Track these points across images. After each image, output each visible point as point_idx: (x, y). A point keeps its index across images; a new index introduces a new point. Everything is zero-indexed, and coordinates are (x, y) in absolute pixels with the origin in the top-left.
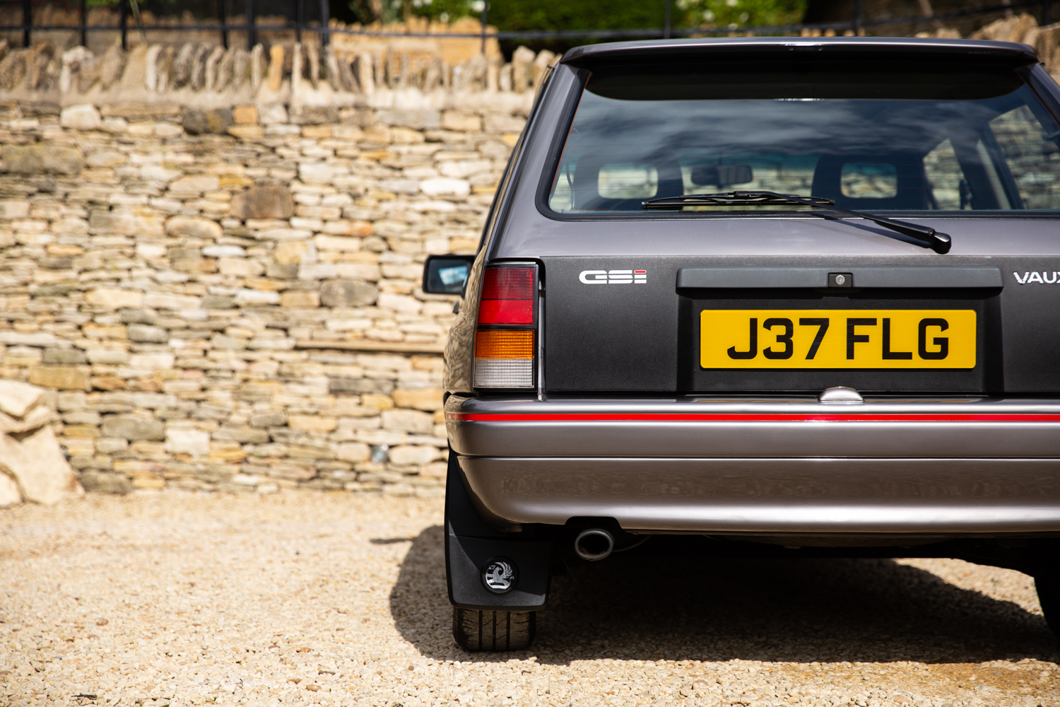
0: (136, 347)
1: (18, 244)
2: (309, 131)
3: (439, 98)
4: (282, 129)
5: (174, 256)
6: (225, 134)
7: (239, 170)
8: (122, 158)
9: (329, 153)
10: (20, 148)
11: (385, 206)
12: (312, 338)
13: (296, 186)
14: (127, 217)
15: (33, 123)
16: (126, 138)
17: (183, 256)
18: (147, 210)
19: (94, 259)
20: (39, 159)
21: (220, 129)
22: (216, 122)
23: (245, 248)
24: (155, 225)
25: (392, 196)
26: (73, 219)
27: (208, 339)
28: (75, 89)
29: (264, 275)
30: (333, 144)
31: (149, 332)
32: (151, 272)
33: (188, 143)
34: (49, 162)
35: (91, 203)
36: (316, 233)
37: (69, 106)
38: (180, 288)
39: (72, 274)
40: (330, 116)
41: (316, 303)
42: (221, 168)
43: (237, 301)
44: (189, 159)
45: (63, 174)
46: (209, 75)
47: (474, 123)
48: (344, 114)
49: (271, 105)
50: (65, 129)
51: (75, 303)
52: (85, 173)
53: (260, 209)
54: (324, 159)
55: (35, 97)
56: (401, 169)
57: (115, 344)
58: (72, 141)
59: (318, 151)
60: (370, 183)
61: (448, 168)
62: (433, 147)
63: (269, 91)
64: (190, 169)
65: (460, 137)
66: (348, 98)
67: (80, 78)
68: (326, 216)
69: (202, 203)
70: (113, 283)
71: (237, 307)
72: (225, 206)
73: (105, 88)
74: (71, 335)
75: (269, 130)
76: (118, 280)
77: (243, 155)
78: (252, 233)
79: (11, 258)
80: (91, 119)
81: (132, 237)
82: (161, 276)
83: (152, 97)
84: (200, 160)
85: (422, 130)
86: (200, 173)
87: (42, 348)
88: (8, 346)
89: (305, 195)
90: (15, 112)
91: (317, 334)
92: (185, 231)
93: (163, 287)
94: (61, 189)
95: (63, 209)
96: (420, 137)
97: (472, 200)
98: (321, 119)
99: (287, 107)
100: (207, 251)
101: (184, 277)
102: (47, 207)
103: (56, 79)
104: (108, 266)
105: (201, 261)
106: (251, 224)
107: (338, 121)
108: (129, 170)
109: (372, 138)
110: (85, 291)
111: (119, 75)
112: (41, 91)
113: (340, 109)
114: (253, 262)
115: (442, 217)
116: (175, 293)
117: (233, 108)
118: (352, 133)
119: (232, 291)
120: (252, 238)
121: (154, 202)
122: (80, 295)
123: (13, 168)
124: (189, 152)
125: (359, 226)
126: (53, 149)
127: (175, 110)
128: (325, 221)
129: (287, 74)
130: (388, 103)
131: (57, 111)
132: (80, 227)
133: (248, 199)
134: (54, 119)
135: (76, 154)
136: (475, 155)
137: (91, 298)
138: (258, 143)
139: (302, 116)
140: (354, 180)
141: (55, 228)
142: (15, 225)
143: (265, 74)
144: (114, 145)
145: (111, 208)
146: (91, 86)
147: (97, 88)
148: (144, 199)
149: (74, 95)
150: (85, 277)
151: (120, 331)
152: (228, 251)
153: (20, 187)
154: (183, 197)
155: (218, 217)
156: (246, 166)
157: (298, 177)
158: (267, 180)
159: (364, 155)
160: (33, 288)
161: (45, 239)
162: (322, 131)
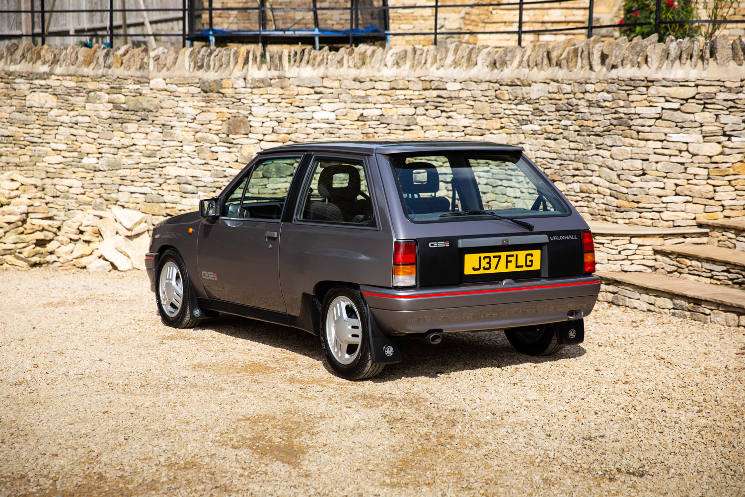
0: (184, 195)
1: (134, 145)
2: (255, 91)
3: (321, 71)
4: (243, 90)
5: (199, 151)
6: (219, 92)
7: (225, 110)
8: (176, 104)
9: (266, 101)
10: (133, 98)
11: (295, 126)
12: (259, 193)
13: (250, 118)
14: (178, 132)
15: (138, 86)
16: (177, 94)
17: (202, 151)
18: (187, 129)
19: (165, 152)
20: (141, 103)
21: (216, 90)
22: (214, 87)
23: (229, 148)
24: (190, 136)
25: (299, 121)
26: (155, 133)
27: (214, 192)
28: (156, 69)
29: (237, 161)
30: (268, 97)
31: (189, 188)
32: (190, 159)
33: (203, 97)
34: (145, 105)
35: (163, 125)
36: (261, 141)
37: (153, 78)
38: (202, 167)
39: (157, 159)
40: (265, 83)
41: (261, 176)
42: (218, 109)
43: (225, 173)
44: (204, 104)
45: (151, 111)
46: (212, 63)
47: (336, 84)
48: (273, 81)
49: (238, 78)
50: (151, 89)
51: (158, 173)
52: (161, 110)
53: (235, 129)
54: (264, 104)
55: (139, 74)
56: (303, 107)
57: (175, 193)
58: (154, 95)
59: (261, 101)
60: (287, 115)
61: (325, 106)
62: (319, 96)
63: (238, 72)
64: (204, 109)
65: (331, 91)
66: (275, 73)
67: (158, 63)
68: (265, 133)
69: (210, 126)
70: (174, 164)
71: (226, 177)
72: (220, 127)
73: (168, 70)
74: (157, 188)
75: (237, 91)
76: (176, 162)
77: (227, 103)
78: (232, 141)
79: (132, 151)
80: (162, 85)
81: (181, 142)
82: (193, 161)
83: (187, 74)
84: (208, 105)
85: (313, 88)
86: (209, 111)
87: (145, 194)
88: (132, 193)
89: (255, 122)
90: (130, 81)
91: (261, 191)
92: (203, 139)
93: (195, 166)
94: (151, 118)
95: (152, 128)
96: (312, 91)
97: (337, 122)
98: (261, 85)
99: (245, 79)
100: (213, 149)
101: (203, 162)
102: (145, 127)
103: (148, 64)
104: (171, 155)
105: (211, 153)
106: (231, 136)
107: (271, 85)
108: (178, 109)
109: (288, 92)
110: (162, 168)
111: (175, 63)
112: (141, 71)
113: (271, 79)
114: (232, 154)
115: (323, 131)
116: (200, 169)
117: (222, 79)
118: (277, 91)
119: (224, 169)
120: (232, 143)
121: (190, 125)
122: (160, 169)
123: (131, 108)
124: (203, 101)
125: (282, 136)
126: (146, 99)
127: (197, 81)
128: (264, 135)
129: (246, 62)
130: (295, 75)
131: (148, 81)
132: (159, 137)
133: (229, 124)
134: (147, 84)
135: (156, 101)
136: (338, 100)
137: (165, 171)
138: (233, 97)
139: (252, 84)
140: (278, 114)
141: (149, 137)
142: (132, 135)
143: (236, 63)
144: (172, 97)
145: (172, 127)
146: (163, 68)
147: (165, 69)
148: (185, 124)
149: (155, 73)
150: (162, 160)
151: (176, 187)
152: (221, 149)
153: (134, 117)
154: (202, 123)
155: (217, 132)
156: (228, 108)
157: (250, 114)
158: (237, 115)
159: (283, 101)
160: (140, 166)
161: (145, 142)
162: (262, 91)
